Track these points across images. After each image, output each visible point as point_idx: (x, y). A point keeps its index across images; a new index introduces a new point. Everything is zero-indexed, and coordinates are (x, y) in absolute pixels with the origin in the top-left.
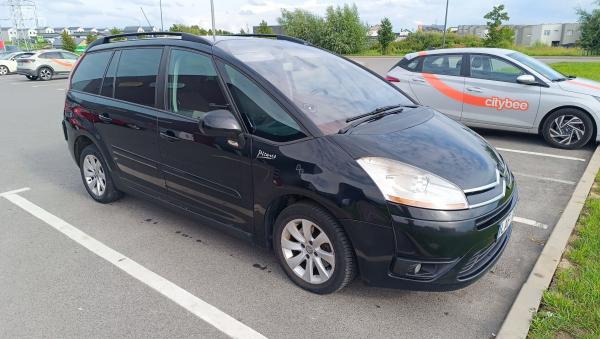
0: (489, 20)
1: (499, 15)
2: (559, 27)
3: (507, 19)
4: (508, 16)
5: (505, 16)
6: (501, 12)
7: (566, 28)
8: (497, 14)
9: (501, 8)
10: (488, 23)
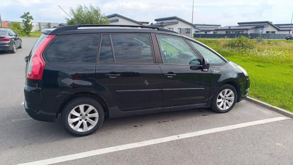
0: (24, 19)
1: (28, 17)
2: (37, 24)
3: (33, 19)
4: (33, 17)
5: (31, 18)
6: (29, 15)
7: (41, 25)
8: (27, 17)
9: (28, 13)
10: (23, 21)
